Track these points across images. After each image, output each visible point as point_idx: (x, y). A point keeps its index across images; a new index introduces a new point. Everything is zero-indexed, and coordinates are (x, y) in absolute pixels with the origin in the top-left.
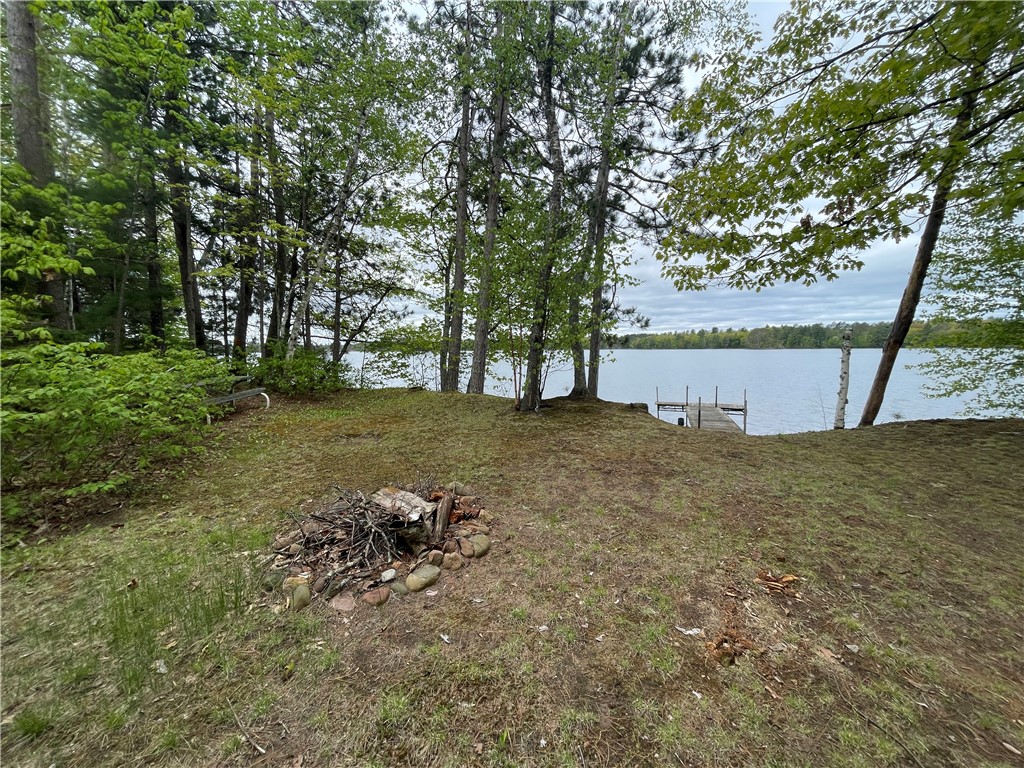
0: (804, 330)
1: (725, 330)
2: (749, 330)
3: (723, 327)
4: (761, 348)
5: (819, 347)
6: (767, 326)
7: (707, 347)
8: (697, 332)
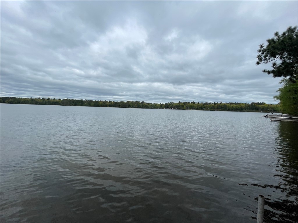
0: (78, 101)
1: (53, 99)
2: (61, 100)
3: (52, 98)
4: (66, 105)
5: (82, 106)
6: (67, 99)
7: (46, 104)
8: (41, 99)
